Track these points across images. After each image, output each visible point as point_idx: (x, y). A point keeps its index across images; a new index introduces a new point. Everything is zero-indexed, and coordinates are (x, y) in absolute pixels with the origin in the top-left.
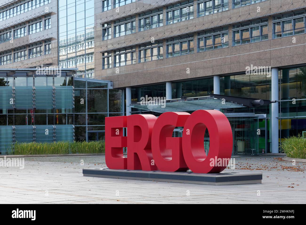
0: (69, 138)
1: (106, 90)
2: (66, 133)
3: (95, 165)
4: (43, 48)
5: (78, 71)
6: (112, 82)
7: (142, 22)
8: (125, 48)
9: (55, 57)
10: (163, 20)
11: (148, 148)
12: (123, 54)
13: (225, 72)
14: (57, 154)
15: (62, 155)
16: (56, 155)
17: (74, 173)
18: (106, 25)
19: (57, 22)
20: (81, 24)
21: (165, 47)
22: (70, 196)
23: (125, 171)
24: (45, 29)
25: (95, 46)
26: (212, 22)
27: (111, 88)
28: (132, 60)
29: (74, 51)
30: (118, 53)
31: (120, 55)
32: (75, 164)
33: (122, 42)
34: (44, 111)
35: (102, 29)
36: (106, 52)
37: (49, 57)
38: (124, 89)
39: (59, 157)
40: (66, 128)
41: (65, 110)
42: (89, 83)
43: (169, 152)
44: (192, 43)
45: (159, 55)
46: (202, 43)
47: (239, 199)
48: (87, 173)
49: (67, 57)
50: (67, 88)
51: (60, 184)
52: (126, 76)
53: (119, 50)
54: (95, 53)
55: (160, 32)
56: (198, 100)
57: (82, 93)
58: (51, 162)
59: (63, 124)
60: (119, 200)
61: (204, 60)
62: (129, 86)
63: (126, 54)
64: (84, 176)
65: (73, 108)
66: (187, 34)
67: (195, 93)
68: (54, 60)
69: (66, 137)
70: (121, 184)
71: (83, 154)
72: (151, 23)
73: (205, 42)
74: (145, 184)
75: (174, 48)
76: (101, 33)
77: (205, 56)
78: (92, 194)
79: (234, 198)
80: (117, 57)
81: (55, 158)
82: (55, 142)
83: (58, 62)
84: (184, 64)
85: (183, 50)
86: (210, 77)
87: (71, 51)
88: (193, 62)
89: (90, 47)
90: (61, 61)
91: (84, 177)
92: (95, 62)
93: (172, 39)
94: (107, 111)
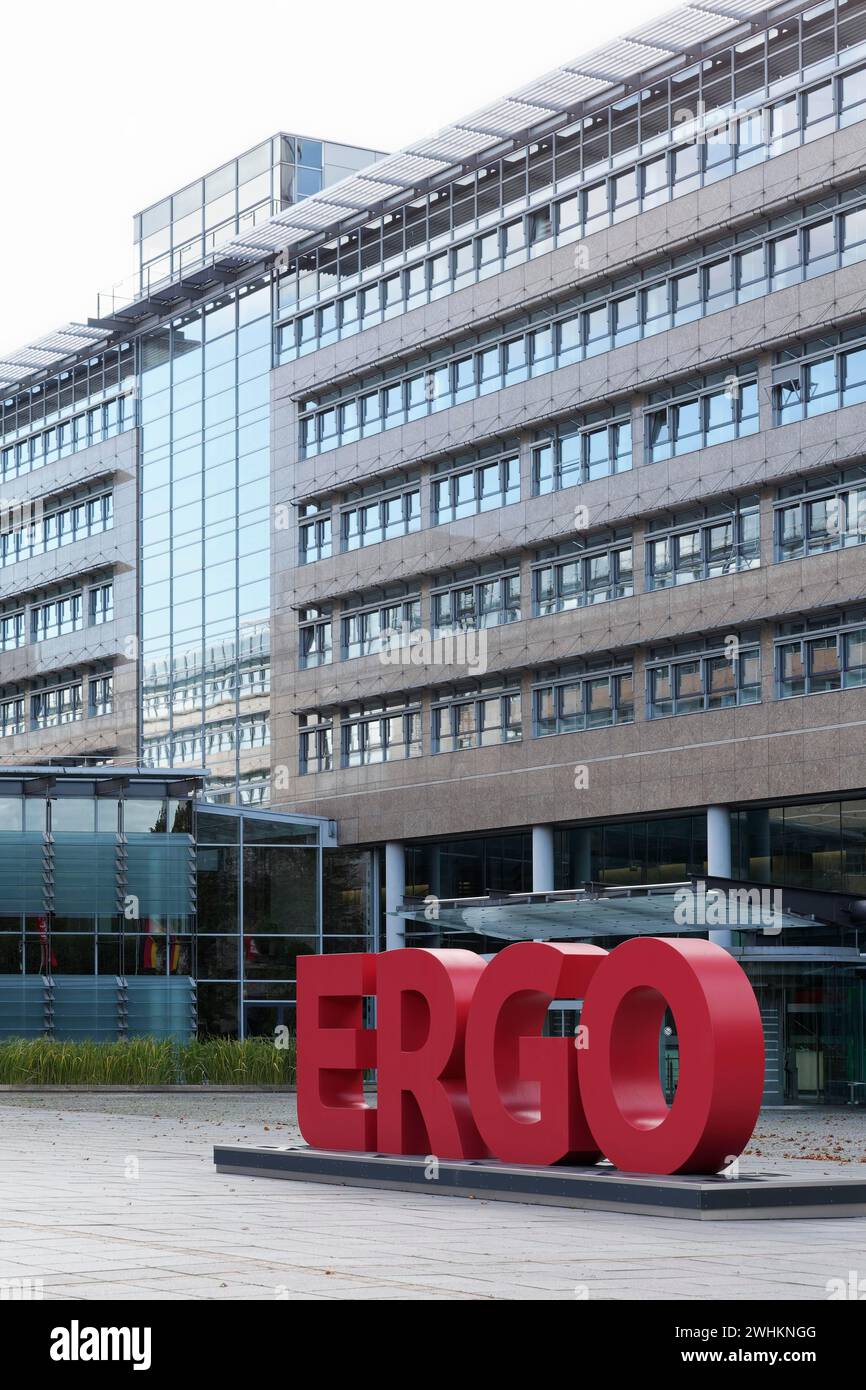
0: (178, 1026)
1: (314, 851)
2: (167, 1006)
3: (266, 1129)
4: (83, 691)
5: (209, 781)
6: (335, 823)
7: (446, 603)
8: (383, 700)
9: (128, 727)
10: (522, 600)
11: (454, 1074)
12: (374, 719)
13: (749, 792)
14: (131, 1082)
15: (148, 1087)
16: (128, 1088)
17: (182, 1158)
18: (313, 615)
19: (135, 599)
20: (220, 607)
21: (530, 698)
22: (153, 1252)
23: (369, 1157)
24: (92, 622)
25: (273, 689)
26: (701, 612)
27: (333, 844)
28: (408, 741)
29: (199, 703)
30: (358, 715)
31: (364, 724)
32: (192, 1123)
33: (373, 675)
34: (86, 923)
35: (297, 628)
36: (313, 711)
37: (106, 724)
38: (378, 849)
39: (138, 1095)
40: (164, 987)
41: (163, 922)
42: (251, 825)
43: (532, 1091)
44: (626, 686)
45: (506, 726)
46: (664, 687)
47: (783, 1277)
48: (229, 1160)
49: (172, 726)
50: (168, 842)
51: (125, 1202)
52: (387, 800)
53: (362, 704)
54: (272, 712)
55: (509, 641)
56: (646, 895)
57: (226, 857)
58: (108, 1116)
59: (154, 974)
60: (331, 1270)
61: (673, 749)
62: (397, 838)
63: (385, 720)
64: (219, 1172)
65: (190, 916)
66: (608, 651)
67: (639, 868)
68: (126, 736)
69: (167, 1020)
70: (352, 1207)
71: (229, 1087)
72: (477, 610)
73: (677, 683)
74: (439, 1209)
75: (560, 703)
76: (294, 639)
77: (677, 734)
78: (238, 1246)
79: (763, 1271)
80: (355, 729)
81: (123, 1099)
82: (123, 1039)
83: (138, 746)
84: (598, 760)
85: (597, 711)
86: (693, 810)
87: (189, 705)
88: (632, 755)
89: (255, 691)
90: (150, 740)
91: (222, 1175)
92: (273, 747)
93: (555, 668)
94: (314, 929)
